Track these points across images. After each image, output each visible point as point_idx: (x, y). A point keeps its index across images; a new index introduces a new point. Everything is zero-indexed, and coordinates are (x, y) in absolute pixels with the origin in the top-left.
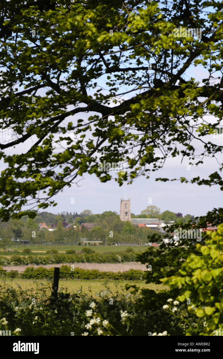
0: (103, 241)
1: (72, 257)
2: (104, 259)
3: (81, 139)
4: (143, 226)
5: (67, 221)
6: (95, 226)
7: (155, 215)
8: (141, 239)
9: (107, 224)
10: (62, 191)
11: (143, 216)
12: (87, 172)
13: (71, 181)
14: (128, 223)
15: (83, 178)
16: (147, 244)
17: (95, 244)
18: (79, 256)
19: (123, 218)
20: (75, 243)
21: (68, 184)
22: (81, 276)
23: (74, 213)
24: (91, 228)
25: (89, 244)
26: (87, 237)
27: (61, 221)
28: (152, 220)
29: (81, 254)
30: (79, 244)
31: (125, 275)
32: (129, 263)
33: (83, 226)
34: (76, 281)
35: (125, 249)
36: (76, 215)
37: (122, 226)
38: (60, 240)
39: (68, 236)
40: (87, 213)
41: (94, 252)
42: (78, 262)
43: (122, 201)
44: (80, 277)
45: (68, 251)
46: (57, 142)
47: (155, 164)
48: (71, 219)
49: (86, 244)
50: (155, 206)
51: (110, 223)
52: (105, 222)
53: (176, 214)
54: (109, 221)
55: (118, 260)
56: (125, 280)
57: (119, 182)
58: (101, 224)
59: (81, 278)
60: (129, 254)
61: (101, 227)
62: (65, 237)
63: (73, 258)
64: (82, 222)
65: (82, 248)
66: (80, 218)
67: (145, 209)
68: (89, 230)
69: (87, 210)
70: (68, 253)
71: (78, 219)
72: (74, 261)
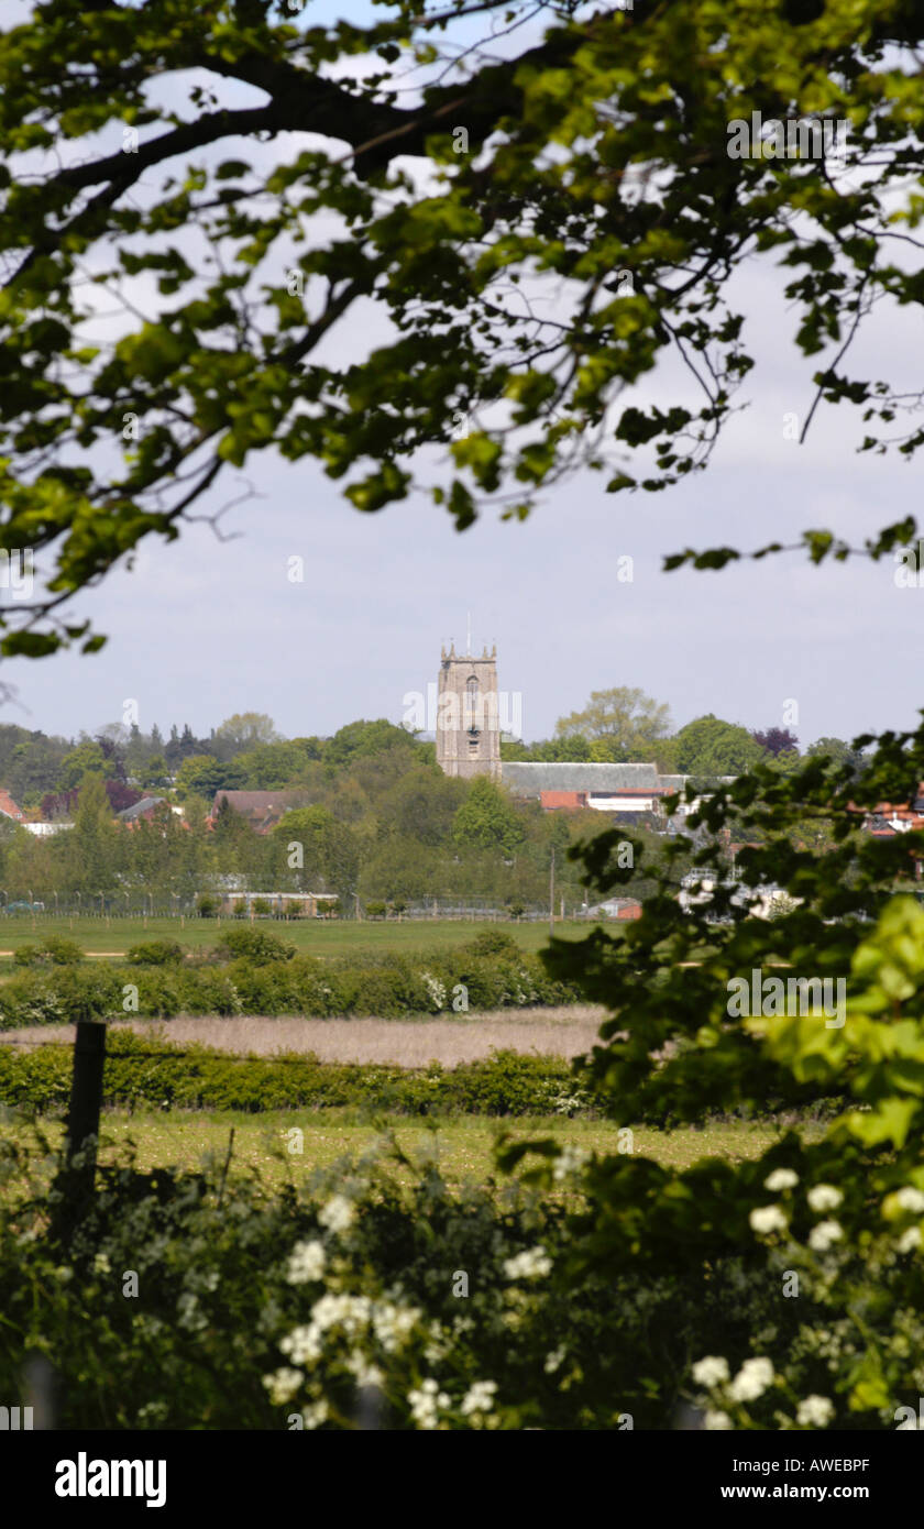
0: (341, 892)
1: (162, 982)
2: (348, 994)
3: (239, 269)
4: (572, 804)
5: (132, 781)
6: (296, 804)
7: (641, 744)
8: (560, 879)
9: (362, 795)
10: (129, 568)
11: (570, 749)
12: (273, 450)
13: (178, 511)
14: (483, 791)
15: (251, 494)
16: (594, 911)
17: (295, 911)
18: (204, 978)
19: (456, 763)
20: (181, 903)
21: (165, 524)
22: (212, 1088)
23: (174, 733)
24: (274, 818)
25: (261, 907)
26: (245, 870)
27: (97, 776)
28: (623, 772)
29: (214, 964)
30: (206, 911)
31: (467, 1083)
32: (488, 1016)
33: (225, 804)
34: (187, 1120)
35: (470, 935)
36: (186, 745)
37: (451, 805)
38: (93, 886)
39: (141, 866)
40: (246, 734)
41: (290, 957)
42: (198, 1008)
43: (447, 664)
44: (209, 1096)
45: (142, 950)
46: (100, 279)
47: (663, 449)
48: (157, 766)
49: (240, 911)
50: (637, 692)
51: (383, 787)
52: (350, 785)
53: (758, 738)
54: (377, 777)
55: (429, 1000)
56: (470, 1111)
57: (453, 508)
58: (332, 796)
59: (212, 1104)
60: (490, 966)
61: (328, 812)
62: (124, 867)
63: (172, 988)
64: (219, 784)
65: (223, 934)
66: (208, 761)
67: (581, 709)
68: (259, 828)
69: (250, 717)
70: (138, 963)
71: (196, 764)
72: (176, 1007)
